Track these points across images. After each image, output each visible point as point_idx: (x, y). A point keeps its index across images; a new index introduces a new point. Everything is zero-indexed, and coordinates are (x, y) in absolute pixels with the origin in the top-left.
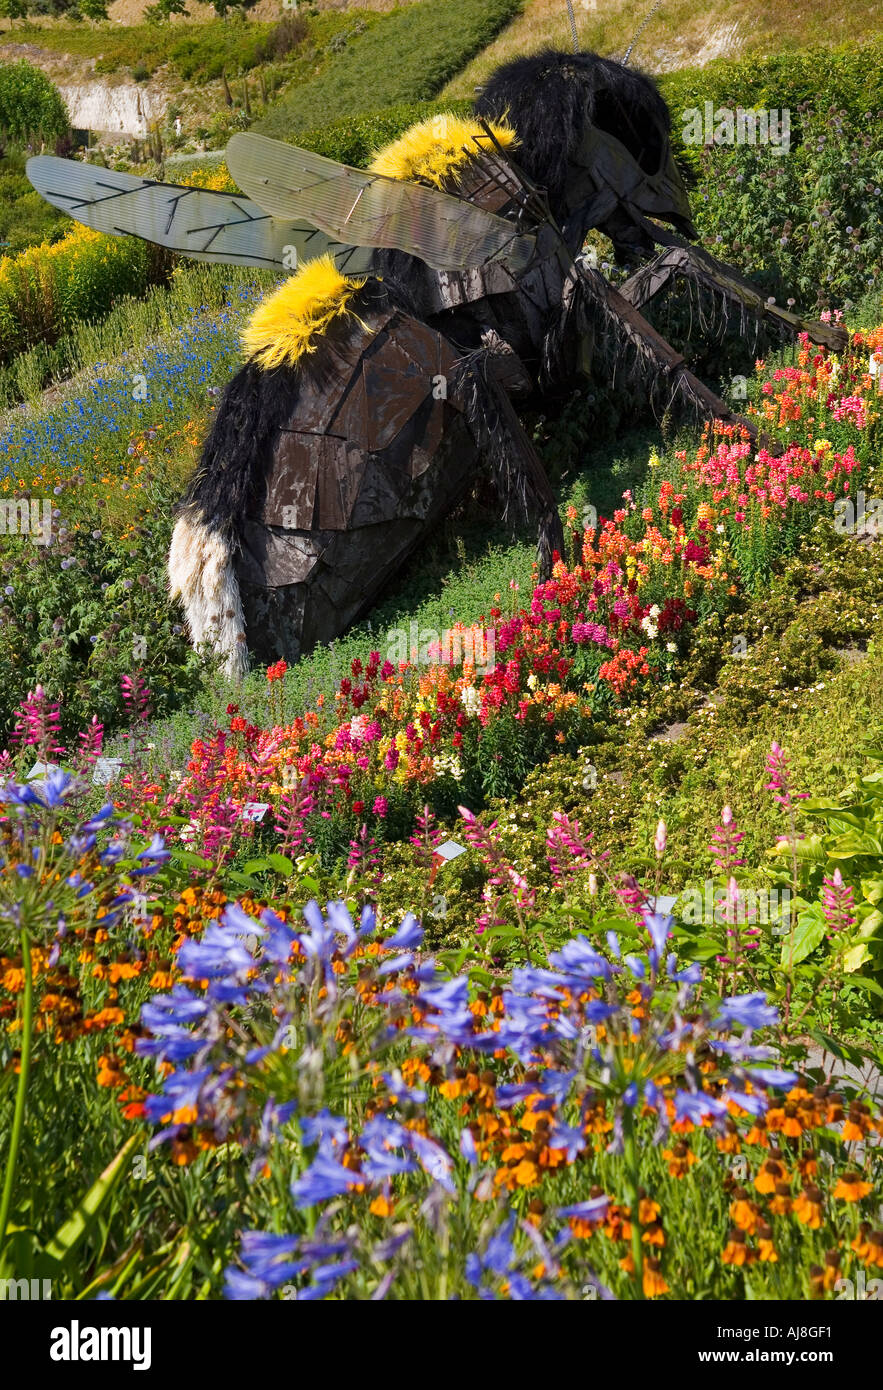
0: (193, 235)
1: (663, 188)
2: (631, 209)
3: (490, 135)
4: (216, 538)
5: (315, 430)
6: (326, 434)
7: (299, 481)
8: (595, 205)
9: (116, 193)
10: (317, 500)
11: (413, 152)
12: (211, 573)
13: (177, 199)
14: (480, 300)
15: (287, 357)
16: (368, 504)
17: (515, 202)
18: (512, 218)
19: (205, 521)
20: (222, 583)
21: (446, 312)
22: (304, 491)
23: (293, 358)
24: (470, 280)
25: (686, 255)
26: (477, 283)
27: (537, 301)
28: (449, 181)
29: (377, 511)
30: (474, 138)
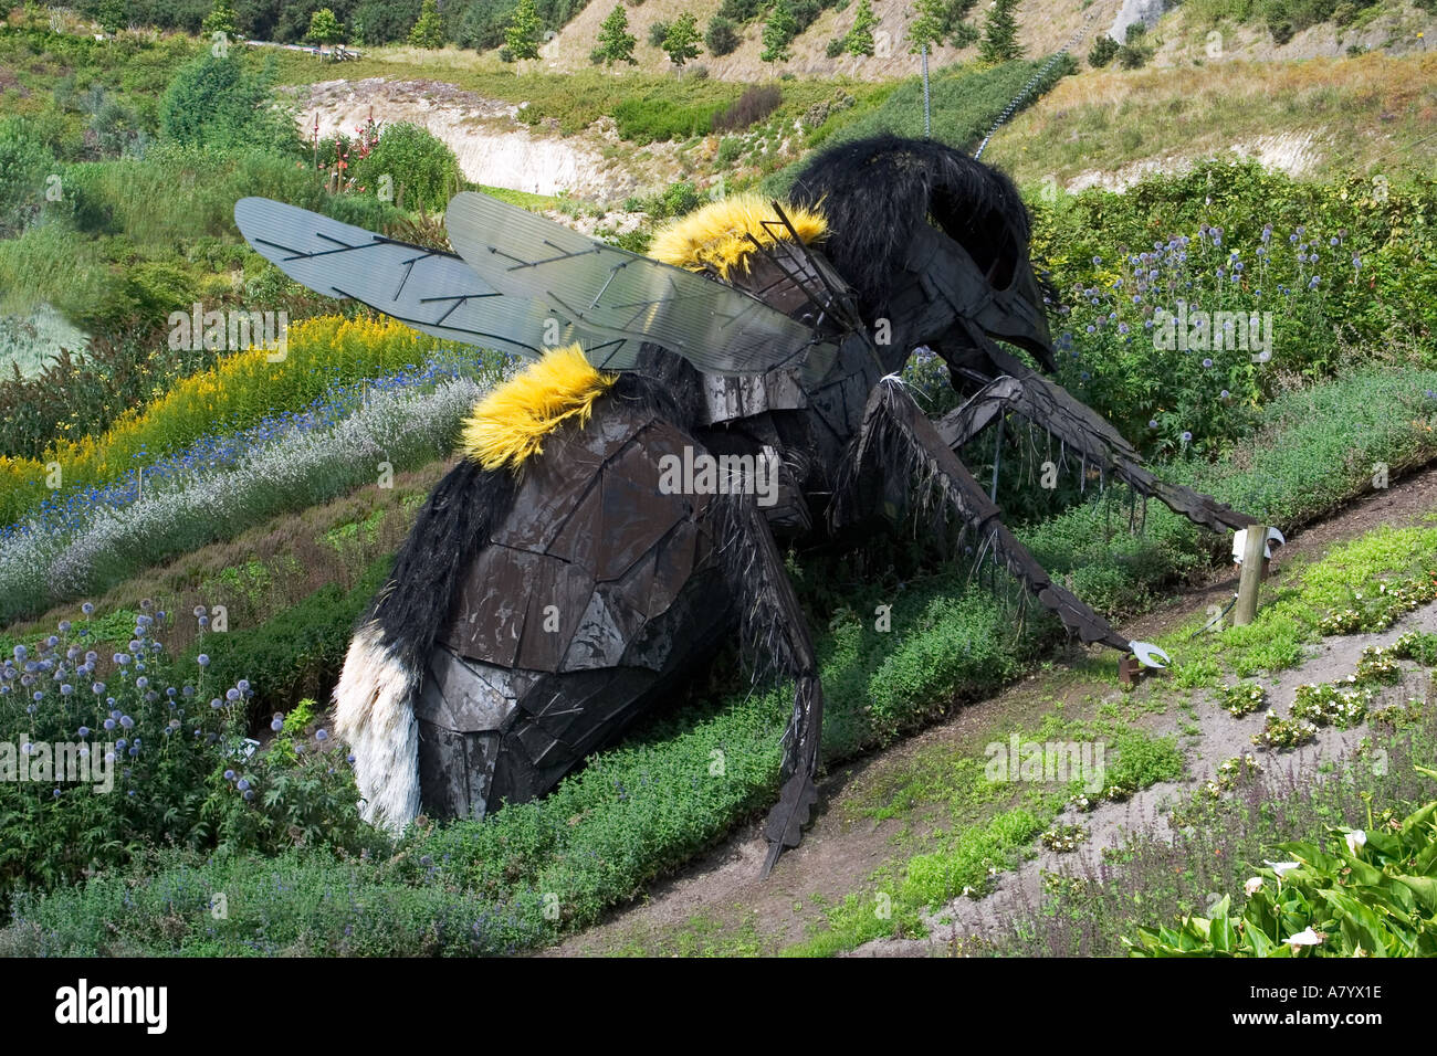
0: (427, 304)
1: (1015, 306)
2: (972, 328)
3: (785, 222)
4: (395, 664)
5: (532, 548)
6: (545, 554)
7: (506, 607)
8: (925, 317)
9: (337, 247)
10: (523, 632)
11: (698, 234)
12: (384, 707)
13: (412, 262)
14: (760, 415)
15: (512, 456)
16: (588, 644)
17: (813, 304)
18: (809, 322)
19: (386, 642)
20: (396, 718)
21: (720, 425)
22: (509, 620)
23: (518, 459)
24: (751, 390)
25: (1020, 387)
26: (759, 394)
27: (834, 424)
28: (736, 271)
29: (598, 654)
30: (763, 223)
